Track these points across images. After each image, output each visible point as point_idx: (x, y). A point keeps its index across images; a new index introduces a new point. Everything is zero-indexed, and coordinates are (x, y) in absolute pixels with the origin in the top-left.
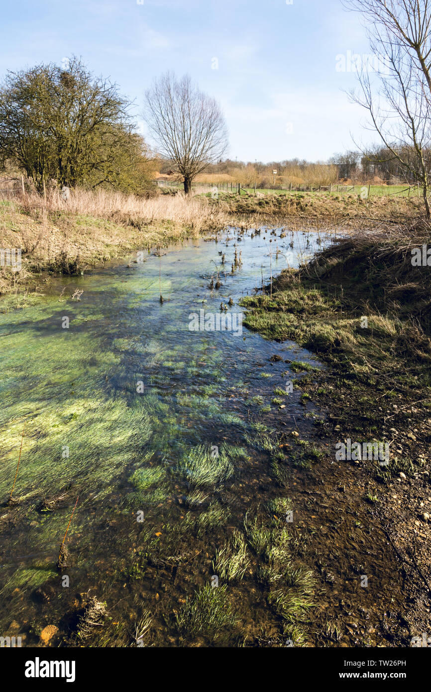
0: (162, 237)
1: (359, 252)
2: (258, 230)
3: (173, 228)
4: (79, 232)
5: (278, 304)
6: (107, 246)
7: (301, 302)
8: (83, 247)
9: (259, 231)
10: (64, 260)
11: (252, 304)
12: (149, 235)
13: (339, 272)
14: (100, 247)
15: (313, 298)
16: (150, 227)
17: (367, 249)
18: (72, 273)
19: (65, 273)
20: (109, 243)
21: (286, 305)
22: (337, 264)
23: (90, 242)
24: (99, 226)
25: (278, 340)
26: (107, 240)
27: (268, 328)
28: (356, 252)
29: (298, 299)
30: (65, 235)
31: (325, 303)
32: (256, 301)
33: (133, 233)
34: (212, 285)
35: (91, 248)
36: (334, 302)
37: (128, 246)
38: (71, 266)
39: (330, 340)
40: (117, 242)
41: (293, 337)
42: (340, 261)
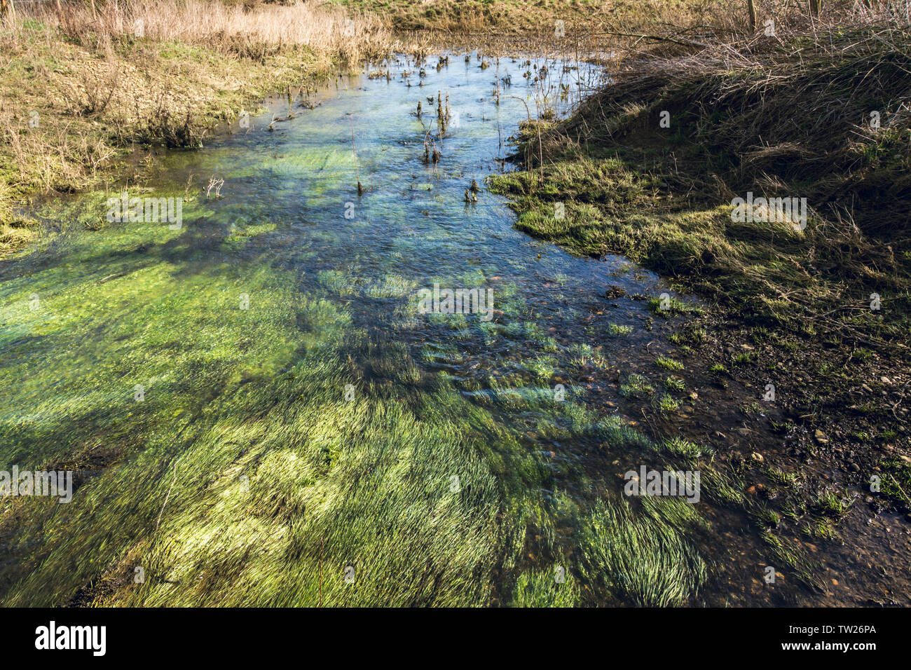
0: (301, 75)
1: (673, 93)
2: (444, 58)
3: (313, 58)
4: (170, 71)
5: (561, 187)
6: (221, 93)
7: (596, 182)
8: (183, 97)
9: (446, 60)
10: (166, 122)
11: (513, 190)
12: (281, 70)
13: (642, 127)
14: (211, 97)
15: (612, 173)
16: (279, 58)
17: (688, 86)
18: (183, 145)
19: (170, 145)
20: (223, 89)
21: (572, 188)
22: (639, 114)
23: (192, 88)
24: (199, 59)
25: (596, 256)
26: (220, 84)
27: (567, 233)
28: (669, 92)
29: (589, 178)
30: (148, 77)
31: (635, 181)
32: (517, 183)
33: (254, 71)
34: (427, 156)
35: (197, 98)
36: (650, 180)
37: (255, 93)
38: (180, 133)
39: (694, 254)
40: (235, 86)
41: (617, 248)
42: (644, 108)
